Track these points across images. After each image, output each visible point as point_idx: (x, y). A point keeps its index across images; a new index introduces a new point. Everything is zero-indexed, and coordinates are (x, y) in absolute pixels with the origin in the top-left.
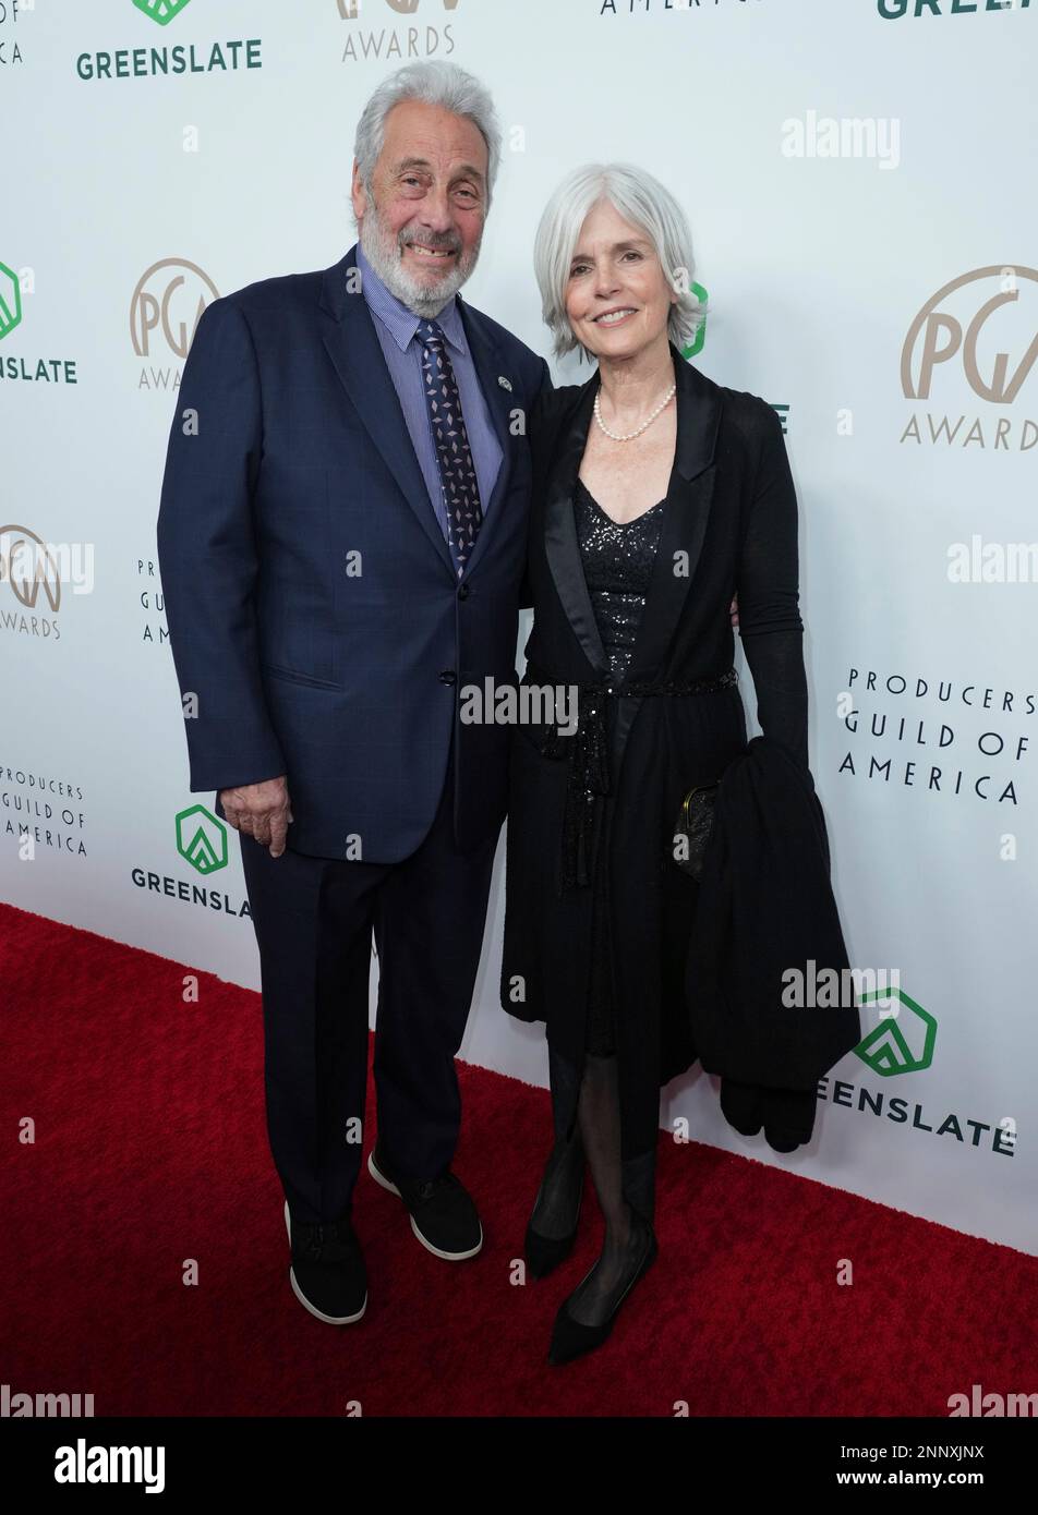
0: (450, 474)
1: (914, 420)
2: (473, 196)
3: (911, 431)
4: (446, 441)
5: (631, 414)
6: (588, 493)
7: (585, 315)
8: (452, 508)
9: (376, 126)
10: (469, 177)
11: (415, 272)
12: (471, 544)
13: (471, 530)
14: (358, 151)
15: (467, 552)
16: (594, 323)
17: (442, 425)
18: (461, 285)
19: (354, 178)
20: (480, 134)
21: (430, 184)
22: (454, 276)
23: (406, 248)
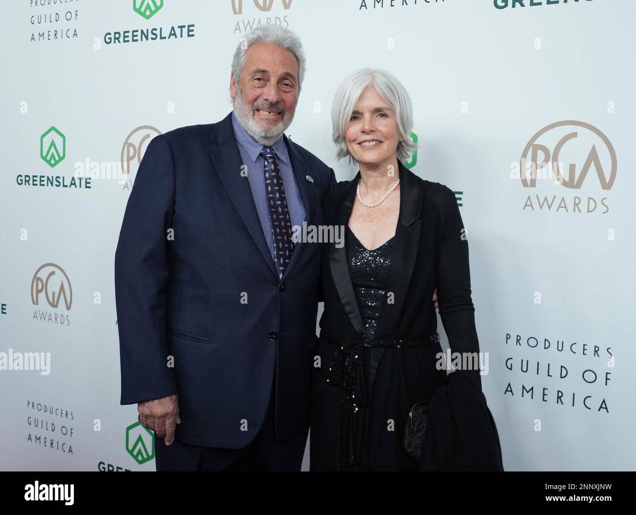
0: (276, 223)
1: (529, 198)
2: (290, 86)
3: (528, 204)
4: (276, 206)
5: (376, 193)
6: (353, 234)
7: (354, 141)
8: (277, 241)
9: (242, 54)
10: (288, 77)
11: (260, 123)
12: (287, 261)
13: (287, 253)
14: (233, 66)
15: (285, 265)
16: (358, 145)
17: (274, 199)
18: (285, 129)
19: (231, 79)
20: (294, 57)
21: (268, 81)
22: (281, 125)
23: (256, 112)
